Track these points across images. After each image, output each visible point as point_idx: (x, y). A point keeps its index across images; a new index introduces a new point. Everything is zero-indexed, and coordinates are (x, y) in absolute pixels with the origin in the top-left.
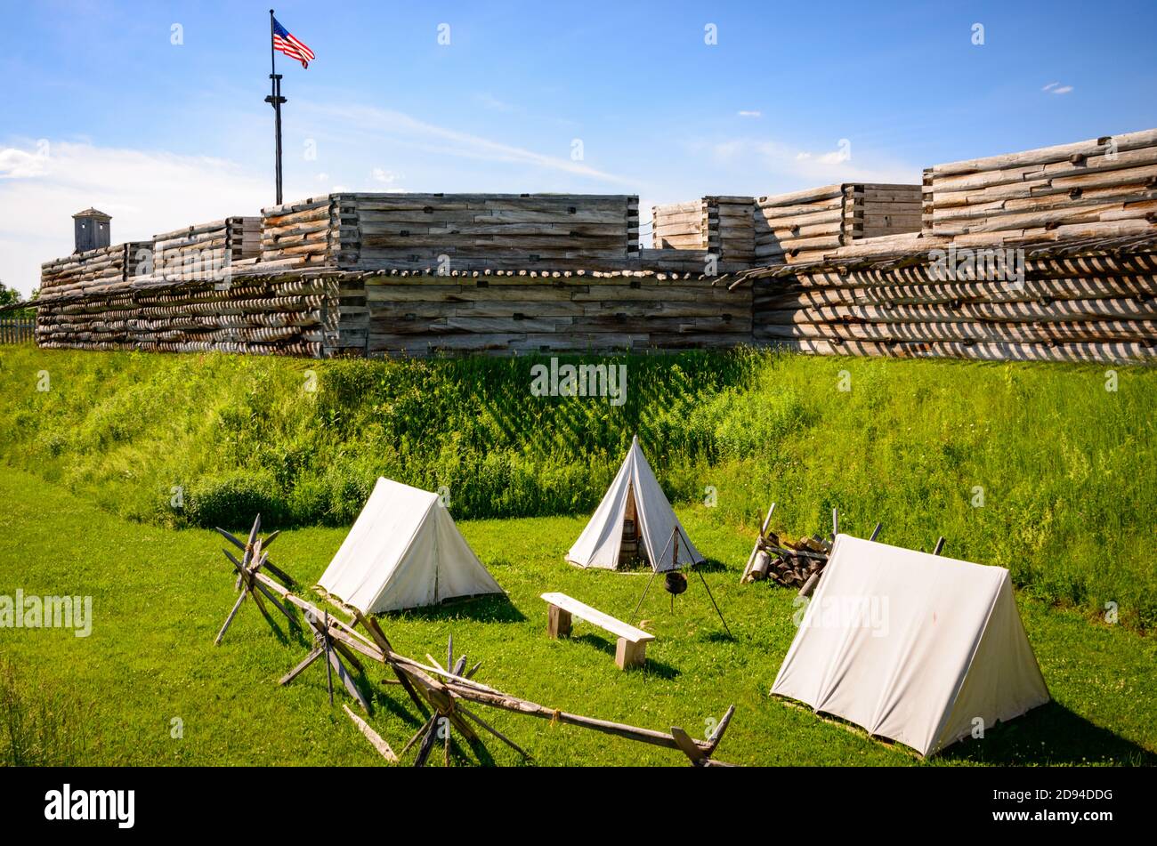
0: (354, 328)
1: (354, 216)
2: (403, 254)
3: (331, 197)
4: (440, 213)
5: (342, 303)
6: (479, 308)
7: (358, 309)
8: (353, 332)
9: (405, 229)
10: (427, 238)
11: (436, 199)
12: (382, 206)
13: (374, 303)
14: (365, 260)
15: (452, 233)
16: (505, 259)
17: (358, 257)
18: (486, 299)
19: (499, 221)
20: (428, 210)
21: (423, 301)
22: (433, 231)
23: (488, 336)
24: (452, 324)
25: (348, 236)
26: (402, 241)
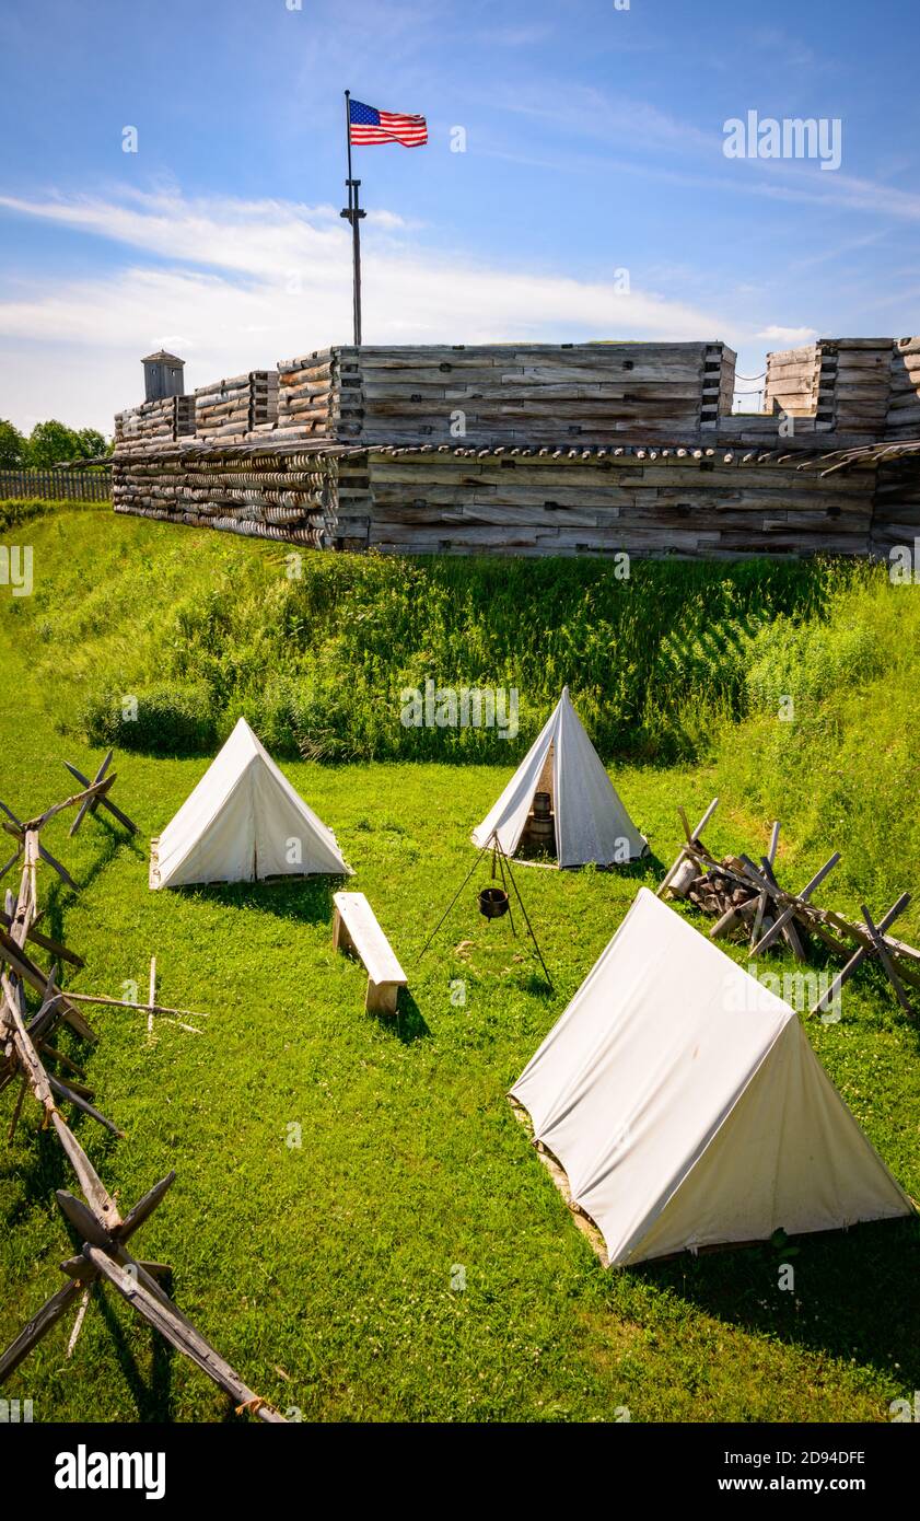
0: (356, 515)
1: (357, 376)
2: (414, 424)
3: (333, 352)
4: (461, 371)
5: (341, 485)
6: (503, 494)
7: (359, 492)
8: (354, 520)
9: (417, 392)
10: (442, 404)
11: (454, 354)
12: (389, 363)
13: (377, 484)
14: (369, 432)
15: (473, 397)
16: (537, 431)
17: (361, 428)
18: (512, 482)
19: (532, 381)
20: (446, 367)
21: (435, 483)
22: (451, 395)
23: (512, 529)
24: (468, 514)
25: (348, 401)
26: (413, 408)
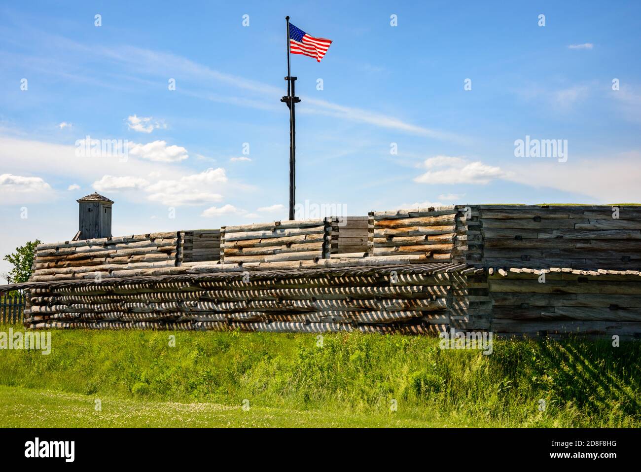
0: (481, 313)
1: (477, 223)
2: (518, 254)
3: (456, 208)
4: (547, 221)
5: (470, 294)
6: (581, 299)
7: (483, 299)
8: (480, 317)
9: (519, 234)
10: (537, 242)
11: (543, 210)
12: (500, 215)
13: (495, 293)
14: (488, 259)
15: (557, 238)
16: (600, 259)
17: (482, 256)
18: (586, 292)
19: (595, 228)
20: (536, 219)
21: (534, 292)
22: (542, 236)
23: (589, 323)
24: (559, 312)
25: (473, 240)
26: (517, 244)
